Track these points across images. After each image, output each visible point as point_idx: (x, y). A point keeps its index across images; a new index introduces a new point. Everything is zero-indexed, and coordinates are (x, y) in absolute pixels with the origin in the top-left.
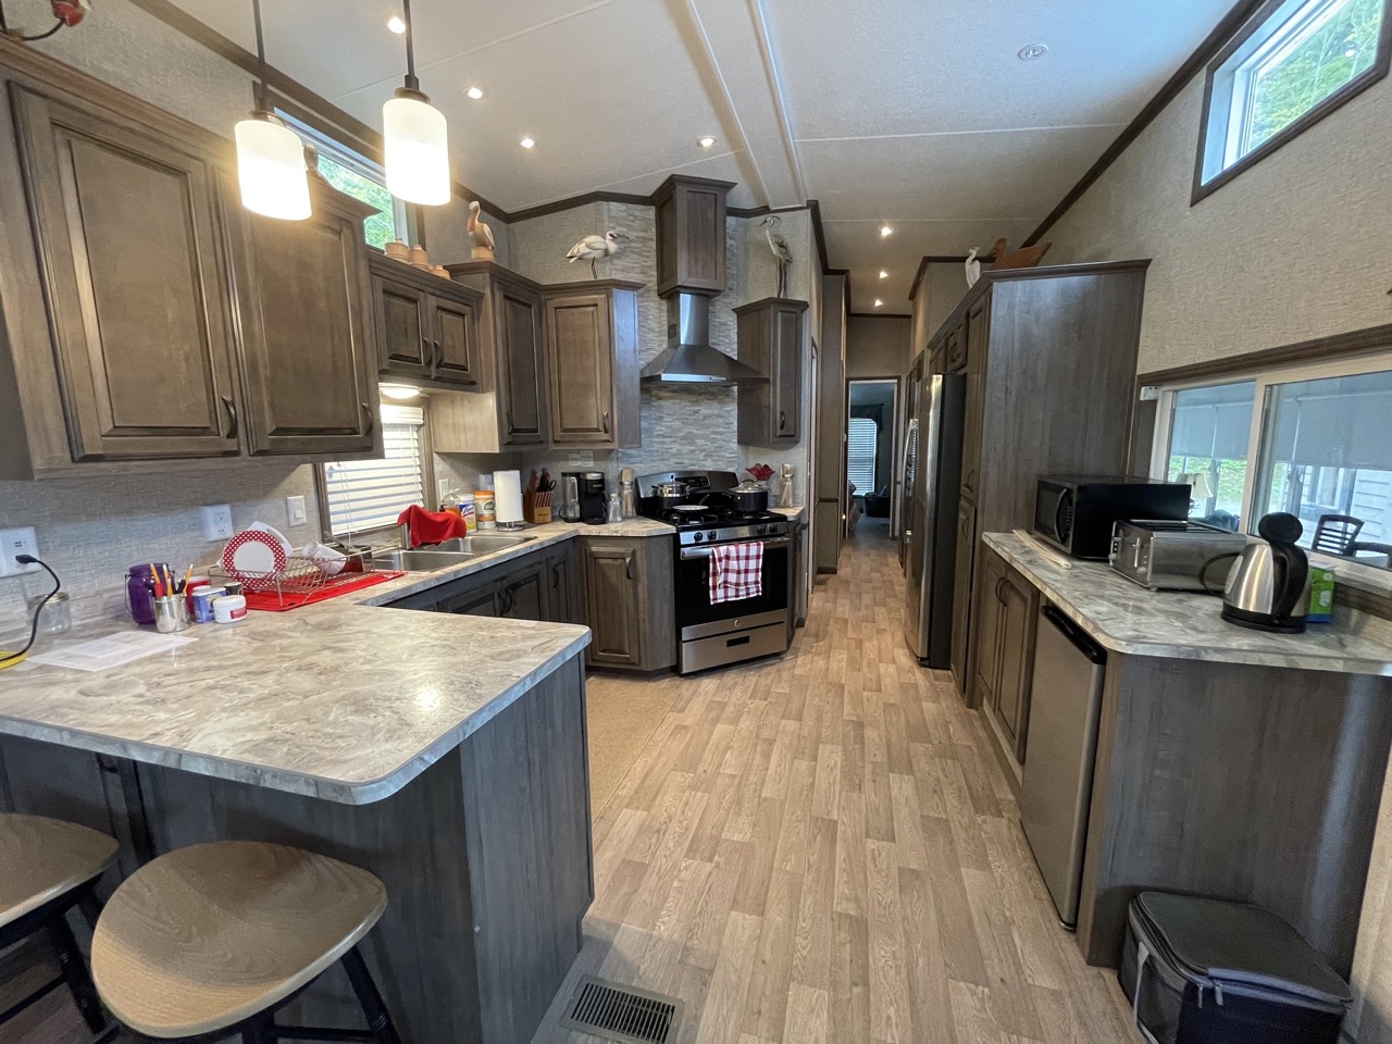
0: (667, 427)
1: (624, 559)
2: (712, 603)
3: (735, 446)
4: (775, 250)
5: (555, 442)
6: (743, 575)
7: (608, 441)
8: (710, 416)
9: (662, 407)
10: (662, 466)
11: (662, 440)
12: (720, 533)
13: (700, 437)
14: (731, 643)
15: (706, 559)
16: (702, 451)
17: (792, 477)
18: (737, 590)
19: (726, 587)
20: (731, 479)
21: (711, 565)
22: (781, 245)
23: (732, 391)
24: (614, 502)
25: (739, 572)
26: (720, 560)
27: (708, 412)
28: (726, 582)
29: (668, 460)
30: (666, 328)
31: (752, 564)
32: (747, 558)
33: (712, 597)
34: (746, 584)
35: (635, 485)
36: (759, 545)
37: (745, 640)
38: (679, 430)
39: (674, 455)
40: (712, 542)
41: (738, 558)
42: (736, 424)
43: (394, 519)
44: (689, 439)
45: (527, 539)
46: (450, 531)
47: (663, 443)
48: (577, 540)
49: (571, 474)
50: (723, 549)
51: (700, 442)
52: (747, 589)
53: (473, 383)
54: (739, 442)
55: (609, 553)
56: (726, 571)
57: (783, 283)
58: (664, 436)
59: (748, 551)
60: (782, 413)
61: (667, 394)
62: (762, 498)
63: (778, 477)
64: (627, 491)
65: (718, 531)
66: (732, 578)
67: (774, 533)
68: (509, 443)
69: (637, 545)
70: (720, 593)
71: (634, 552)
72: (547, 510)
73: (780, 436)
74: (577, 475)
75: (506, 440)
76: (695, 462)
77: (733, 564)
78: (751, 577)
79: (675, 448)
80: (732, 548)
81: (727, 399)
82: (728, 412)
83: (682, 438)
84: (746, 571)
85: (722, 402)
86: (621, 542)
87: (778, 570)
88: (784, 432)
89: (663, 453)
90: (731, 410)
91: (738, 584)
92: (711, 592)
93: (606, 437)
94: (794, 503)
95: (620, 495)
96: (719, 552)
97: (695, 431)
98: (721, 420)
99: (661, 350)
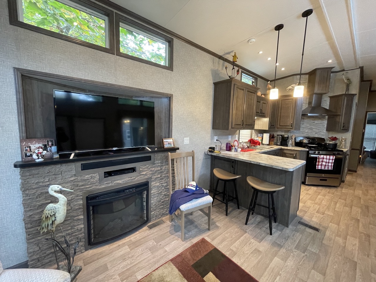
0: (305, 126)
1: (293, 155)
2: (317, 169)
3: (325, 131)
4: (346, 81)
5: (277, 128)
6: (327, 163)
7: (292, 129)
8: (318, 123)
9: (304, 121)
10: (302, 135)
11: (303, 129)
12: (321, 152)
13: (314, 128)
14: (321, 180)
15: (316, 158)
16: (314, 132)
17: (345, 141)
18: (325, 167)
19: (321, 166)
20: (323, 140)
21: (318, 160)
22: (348, 79)
23: (326, 117)
24: (290, 142)
25: (326, 162)
26: (321, 158)
27: (317, 122)
28: (322, 164)
29: (304, 133)
30: (308, 102)
31: (331, 161)
32: (329, 159)
33: (317, 167)
34: (328, 166)
35: (295, 139)
36: (333, 157)
37: (326, 180)
38: (308, 127)
39: (306, 133)
40: (319, 154)
41: (326, 159)
42: (326, 126)
43: (247, 141)
44: (311, 129)
45: (272, 148)
46: (258, 144)
47: (303, 130)
48: (281, 149)
49: (280, 135)
50: (322, 156)
51: (314, 130)
52: (328, 167)
53: (265, 116)
54: (326, 130)
55: (290, 153)
56: (322, 161)
57: (348, 89)
58: (304, 128)
59: (330, 157)
60: (344, 124)
61: (306, 118)
62: (335, 145)
63: (339, 140)
64: (293, 140)
65: (320, 152)
66: (324, 163)
67: (339, 154)
68: (270, 128)
69: (298, 152)
70: (320, 167)
71: (296, 154)
72: (273, 142)
73: (342, 130)
74: (281, 135)
75: (270, 127)
76: (312, 135)
77: (325, 160)
78: (330, 164)
79: (307, 131)
80: (325, 157)
81: (324, 119)
82: (324, 122)
83: (309, 129)
84: (329, 163)
85: (323, 120)
86: (293, 151)
87: (338, 164)
88: (344, 128)
89: (303, 132)
90: (325, 122)
91: (326, 165)
92: (317, 166)
93: (291, 127)
94: (345, 147)
95: (292, 141)
96: (321, 157)
97: (313, 127)
98: (321, 125)
99: (306, 108)
